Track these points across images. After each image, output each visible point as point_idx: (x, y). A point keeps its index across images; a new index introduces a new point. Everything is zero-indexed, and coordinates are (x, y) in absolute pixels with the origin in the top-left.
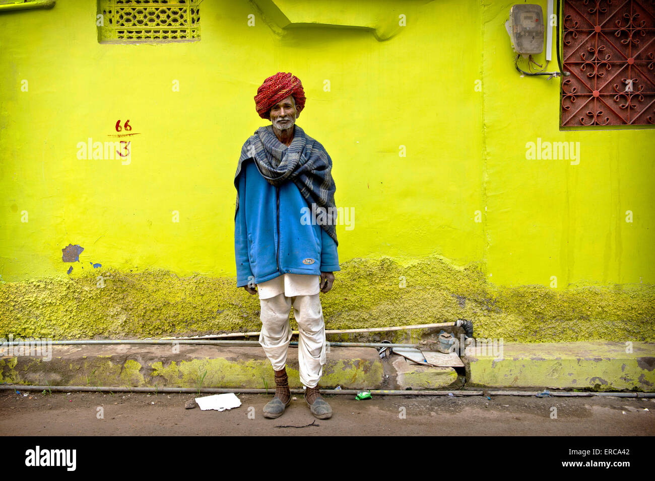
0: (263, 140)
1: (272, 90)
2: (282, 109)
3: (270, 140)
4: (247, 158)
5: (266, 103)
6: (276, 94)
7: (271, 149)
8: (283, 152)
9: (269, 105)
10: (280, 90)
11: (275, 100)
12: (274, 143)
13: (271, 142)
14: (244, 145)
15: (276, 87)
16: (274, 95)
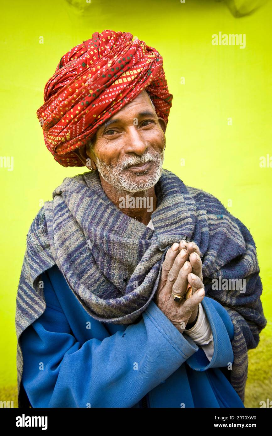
0: (79, 218)
1: (93, 73)
2: (132, 130)
3: (99, 214)
4: (46, 268)
5: (80, 118)
6: (109, 86)
7: (108, 241)
8: (140, 245)
9: (90, 124)
10: (117, 72)
11: (108, 107)
12: (111, 220)
13: (104, 220)
14: (32, 230)
15: (106, 63)
16: (102, 92)
